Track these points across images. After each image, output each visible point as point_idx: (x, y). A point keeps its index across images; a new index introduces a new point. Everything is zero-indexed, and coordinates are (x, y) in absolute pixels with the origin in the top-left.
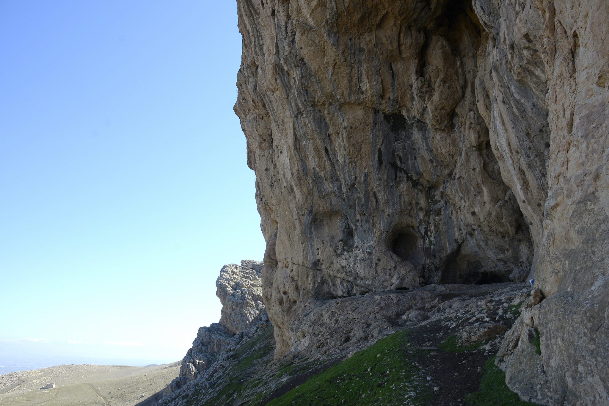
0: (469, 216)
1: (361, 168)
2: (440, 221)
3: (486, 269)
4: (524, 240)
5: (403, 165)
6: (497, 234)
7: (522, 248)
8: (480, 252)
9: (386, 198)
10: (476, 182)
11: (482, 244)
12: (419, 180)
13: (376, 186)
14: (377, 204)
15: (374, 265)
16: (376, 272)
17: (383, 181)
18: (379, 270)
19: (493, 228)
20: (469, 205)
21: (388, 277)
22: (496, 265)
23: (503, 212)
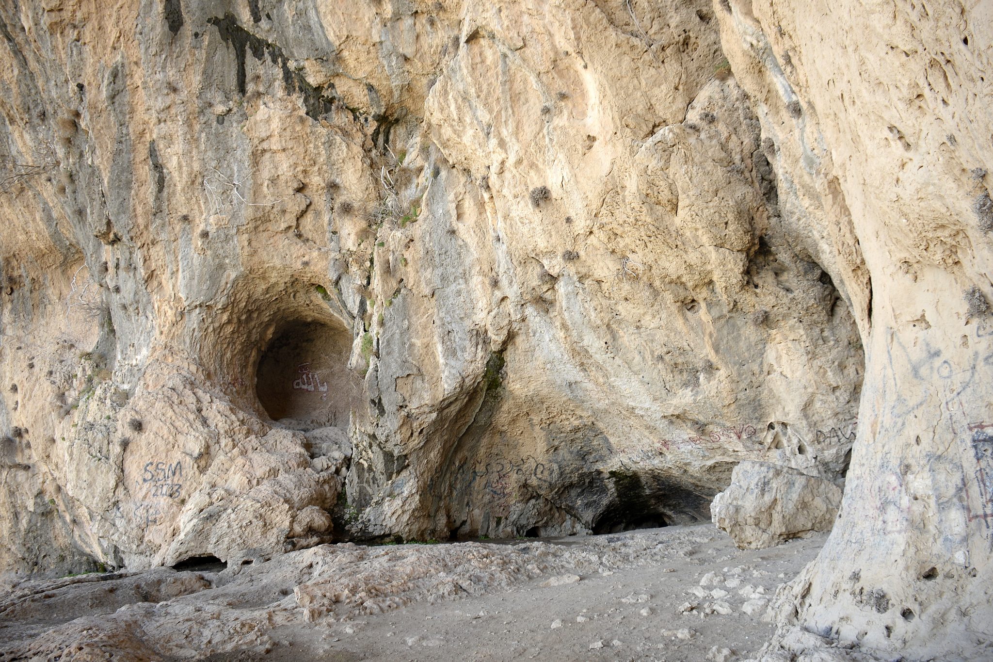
0: (524, 209)
1: (99, 50)
2: (407, 246)
3: (626, 461)
4: (785, 317)
5: (264, 24)
6: (656, 293)
7: (778, 358)
8: (590, 386)
9: (196, 166)
10: (547, 46)
11: (593, 342)
12: (332, 86)
13: (155, 115)
14: (160, 190)
15: (116, 449)
16: (121, 481)
17: (184, 95)
18: (134, 469)
19: (636, 261)
20: (519, 162)
21: (163, 502)
22: (665, 443)
23: (678, 170)
